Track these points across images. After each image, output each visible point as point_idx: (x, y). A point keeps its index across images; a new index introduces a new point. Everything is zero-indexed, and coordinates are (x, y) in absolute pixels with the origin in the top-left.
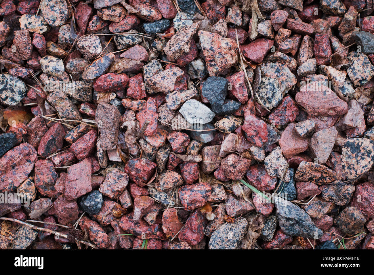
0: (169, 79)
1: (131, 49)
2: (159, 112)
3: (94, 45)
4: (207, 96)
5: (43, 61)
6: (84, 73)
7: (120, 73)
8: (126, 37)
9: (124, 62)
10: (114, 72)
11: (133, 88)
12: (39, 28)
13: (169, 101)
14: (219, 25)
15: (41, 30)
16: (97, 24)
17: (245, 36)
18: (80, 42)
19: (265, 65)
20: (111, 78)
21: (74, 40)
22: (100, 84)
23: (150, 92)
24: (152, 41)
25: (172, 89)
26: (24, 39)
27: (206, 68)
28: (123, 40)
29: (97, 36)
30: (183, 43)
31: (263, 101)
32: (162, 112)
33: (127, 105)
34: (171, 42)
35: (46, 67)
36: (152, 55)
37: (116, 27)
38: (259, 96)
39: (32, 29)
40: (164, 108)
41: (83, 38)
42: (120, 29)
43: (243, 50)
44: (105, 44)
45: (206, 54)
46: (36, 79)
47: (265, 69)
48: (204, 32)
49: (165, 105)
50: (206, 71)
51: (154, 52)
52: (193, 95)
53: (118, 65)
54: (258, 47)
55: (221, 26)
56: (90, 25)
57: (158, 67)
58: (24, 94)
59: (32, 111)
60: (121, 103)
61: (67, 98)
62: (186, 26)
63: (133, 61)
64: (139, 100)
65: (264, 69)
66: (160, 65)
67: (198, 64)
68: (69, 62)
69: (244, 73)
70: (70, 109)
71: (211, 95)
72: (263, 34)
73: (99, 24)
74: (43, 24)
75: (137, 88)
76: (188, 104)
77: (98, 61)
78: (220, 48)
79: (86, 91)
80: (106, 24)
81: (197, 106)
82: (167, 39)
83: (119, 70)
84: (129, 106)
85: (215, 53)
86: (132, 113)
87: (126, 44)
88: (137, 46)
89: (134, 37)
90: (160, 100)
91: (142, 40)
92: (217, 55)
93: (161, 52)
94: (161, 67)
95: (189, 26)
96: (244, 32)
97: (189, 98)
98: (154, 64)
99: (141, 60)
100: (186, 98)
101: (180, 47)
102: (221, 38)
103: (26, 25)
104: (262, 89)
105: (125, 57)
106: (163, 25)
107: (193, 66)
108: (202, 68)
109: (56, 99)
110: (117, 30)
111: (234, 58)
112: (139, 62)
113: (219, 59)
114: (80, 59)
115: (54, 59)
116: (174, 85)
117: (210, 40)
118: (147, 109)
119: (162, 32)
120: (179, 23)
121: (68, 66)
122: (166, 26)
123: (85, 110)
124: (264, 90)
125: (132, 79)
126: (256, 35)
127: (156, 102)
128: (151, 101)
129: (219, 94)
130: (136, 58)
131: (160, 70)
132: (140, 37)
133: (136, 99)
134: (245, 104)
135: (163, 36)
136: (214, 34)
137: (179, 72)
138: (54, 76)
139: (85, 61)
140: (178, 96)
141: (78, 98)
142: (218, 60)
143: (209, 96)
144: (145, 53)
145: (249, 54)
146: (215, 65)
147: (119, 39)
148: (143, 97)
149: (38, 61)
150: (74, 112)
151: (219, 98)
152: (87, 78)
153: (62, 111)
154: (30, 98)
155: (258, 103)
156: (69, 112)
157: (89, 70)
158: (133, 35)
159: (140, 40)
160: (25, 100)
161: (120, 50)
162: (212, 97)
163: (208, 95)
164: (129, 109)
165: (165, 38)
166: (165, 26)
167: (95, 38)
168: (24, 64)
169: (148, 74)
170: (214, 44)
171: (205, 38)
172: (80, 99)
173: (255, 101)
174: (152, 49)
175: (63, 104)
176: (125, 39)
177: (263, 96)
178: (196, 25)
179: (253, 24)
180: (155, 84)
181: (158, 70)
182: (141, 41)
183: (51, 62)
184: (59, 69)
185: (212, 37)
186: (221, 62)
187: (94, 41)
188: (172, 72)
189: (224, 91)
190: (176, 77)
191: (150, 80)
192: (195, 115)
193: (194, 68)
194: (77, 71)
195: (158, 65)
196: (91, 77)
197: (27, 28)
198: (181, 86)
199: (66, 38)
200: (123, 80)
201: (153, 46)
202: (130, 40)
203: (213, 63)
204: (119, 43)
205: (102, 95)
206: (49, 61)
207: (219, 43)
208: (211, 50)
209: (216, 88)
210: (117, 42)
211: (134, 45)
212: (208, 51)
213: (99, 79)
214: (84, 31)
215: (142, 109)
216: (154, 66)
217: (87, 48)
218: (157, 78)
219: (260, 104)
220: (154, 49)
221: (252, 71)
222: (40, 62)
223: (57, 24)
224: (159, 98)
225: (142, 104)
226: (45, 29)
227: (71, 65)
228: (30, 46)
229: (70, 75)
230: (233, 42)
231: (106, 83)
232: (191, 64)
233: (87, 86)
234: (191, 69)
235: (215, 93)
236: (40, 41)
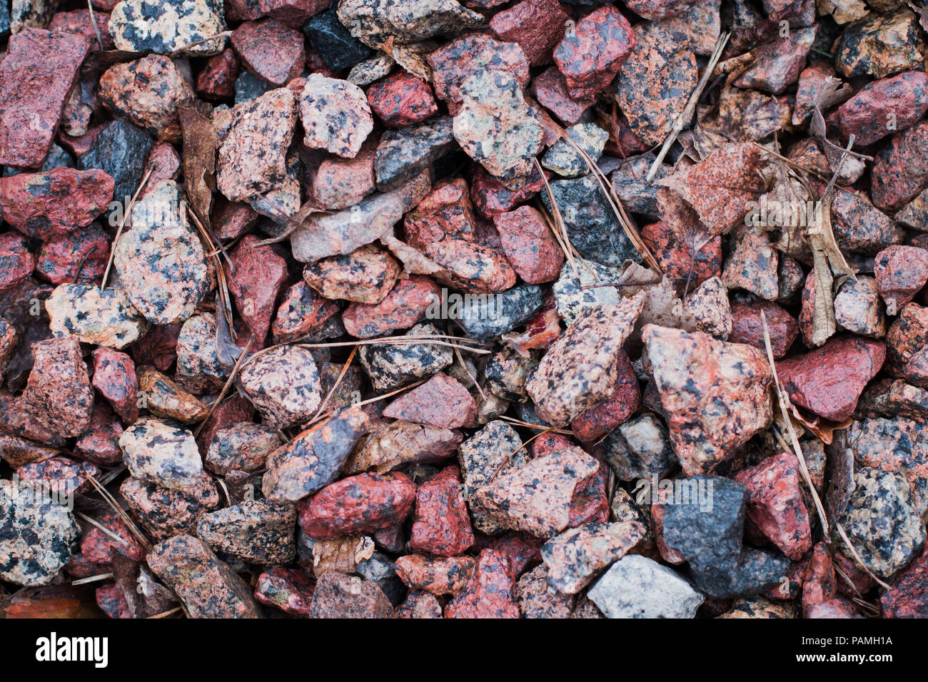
0: (552, 490)
1: (422, 391)
2: (520, 598)
3: (296, 384)
4: (680, 547)
5: (131, 441)
6: (266, 476)
7: (386, 474)
8: (400, 351)
9: (400, 437)
10: (367, 472)
11: (432, 521)
12: (111, 330)
13: (556, 562)
14: (707, 299)
15: (120, 336)
16: (303, 312)
17: (789, 332)
18: (251, 373)
19: (861, 428)
20: (358, 493)
21: (230, 369)
22: (324, 513)
23: (485, 529)
24: (488, 360)
25: (564, 522)
26: (66, 372)
27: (669, 448)
28: (391, 361)
29: (307, 353)
30: (597, 371)
31: (861, 548)
32: (530, 596)
33: (412, 577)
34: (550, 362)
35: (142, 461)
36: (490, 406)
37: (367, 321)
38: (849, 533)
39: (90, 334)
40: (535, 585)
41: (258, 360)
42: (383, 326)
43: (787, 379)
44: (330, 372)
45: (670, 404)
46: (109, 498)
47: (862, 441)
48: (661, 330)
49: (538, 571)
50: (671, 457)
51: (496, 396)
52: (635, 541)
53: (380, 448)
54: (839, 371)
55: (712, 302)
56: (280, 315)
57: (509, 445)
58: (71, 548)
59: (99, 600)
60: (392, 571)
61: (214, 558)
62: (599, 309)
63: (427, 431)
64: (452, 561)
65: (857, 439)
66: (516, 438)
67: (644, 435)
68: (216, 440)
69: (795, 462)
70: (225, 594)
71: (696, 543)
72: (854, 329)
73: (311, 311)
74: (125, 317)
75: (443, 519)
76: (621, 573)
77: (314, 438)
78: (717, 382)
79: (275, 532)
80: (335, 309)
81: (648, 579)
82: (538, 353)
83: (383, 465)
84: (421, 582)
85: (703, 400)
86: (429, 604)
87: (400, 373)
88: (438, 380)
89: (427, 350)
90: (521, 554)
91: (455, 358)
92: (711, 408)
93: (520, 397)
94: (518, 443)
95: (608, 309)
96: (787, 317)
97: (619, 553)
98: (495, 434)
99: (455, 425)
100: (611, 555)
101: (585, 384)
102: (718, 345)
103: (68, 323)
104: (856, 512)
105: (400, 418)
106: (522, 306)
107: (626, 441)
108: (656, 447)
109: (179, 564)
110: (370, 329)
111: (762, 411)
112: (448, 436)
113: (715, 420)
114: (252, 430)
115: (167, 432)
116: (568, 509)
117: (684, 359)
118: (482, 590)
119: (520, 328)
120: (575, 298)
121: (213, 452)
122: (530, 308)
123: (274, 595)
124: (865, 514)
125: (425, 490)
126: (831, 332)
127: (510, 566)
128: (492, 563)
129: (723, 539)
130: (438, 420)
131: (515, 456)
132: (445, 349)
133: (443, 557)
134: (801, 561)
135: (524, 344)
136: (697, 336)
137: (585, 465)
138: (167, 489)
139: (269, 436)
140: (585, 547)
141: (248, 556)
142: (713, 423)
143: (687, 544)
144: (467, 401)
145: (809, 397)
146: (702, 439)
147: (378, 358)
148: (464, 546)
149: (115, 440)
150: (237, 605)
151: (722, 551)
152: (278, 497)
153: (197, 600)
154: (89, 562)
155: (843, 554)
156: (223, 604)
157: (283, 467)
158: (426, 345)
159: (447, 358)
160: (75, 566)
161: (383, 392)
162: (697, 551)
163: (682, 542)
164: (421, 590)
165: (530, 350)
166: (526, 310)
167: (300, 360)
168: (68, 449)
169: (477, 470)
170: (697, 371)
171: (666, 353)
172: (257, 558)
173: (836, 549)
174: (486, 384)
175: (200, 580)
176: (398, 358)
177: (863, 533)
178: (632, 307)
179: (819, 294)
180: (505, 506)
181: (511, 454)
182: (451, 361)
183: (157, 445)
184: (186, 470)
185: (690, 350)
186: (724, 428)
187: (298, 369)
188: (561, 468)
189: (737, 529)
190: (574, 482)
191: (489, 494)
192: (643, 607)
193: (628, 447)
194: (242, 467)
195: (510, 439)
196: (294, 492)
197: (72, 331)
198: (590, 510)
199: (201, 361)
200: (398, 499)
201: (490, 378)
202: (416, 360)
203: (695, 433)
204: (380, 370)
205: (329, 548)
206: (151, 439)
207: (715, 365)
208: (691, 392)
209: (711, 521)
210: (373, 368)
211: (427, 377)
212: (678, 394)
213: (318, 497)
214: (262, 338)
215: (462, 589)
216: (496, 442)
217: (276, 396)
218: (511, 487)
219: (852, 560)
220: (494, 385)
221: (821, 448)
222: (121, 443)
223: (171, 314)
224: (517, 549)
225: (462, 572)
226: (133, 332)
227: (223, 449)
228: (85, 396)
229: (221, 481)
230: (755, 359)
231: (342, 510)
232: (619, 434)
233: (276, 517)
234: (618, 448)
235: (708, 535)
236: (118, 376)
